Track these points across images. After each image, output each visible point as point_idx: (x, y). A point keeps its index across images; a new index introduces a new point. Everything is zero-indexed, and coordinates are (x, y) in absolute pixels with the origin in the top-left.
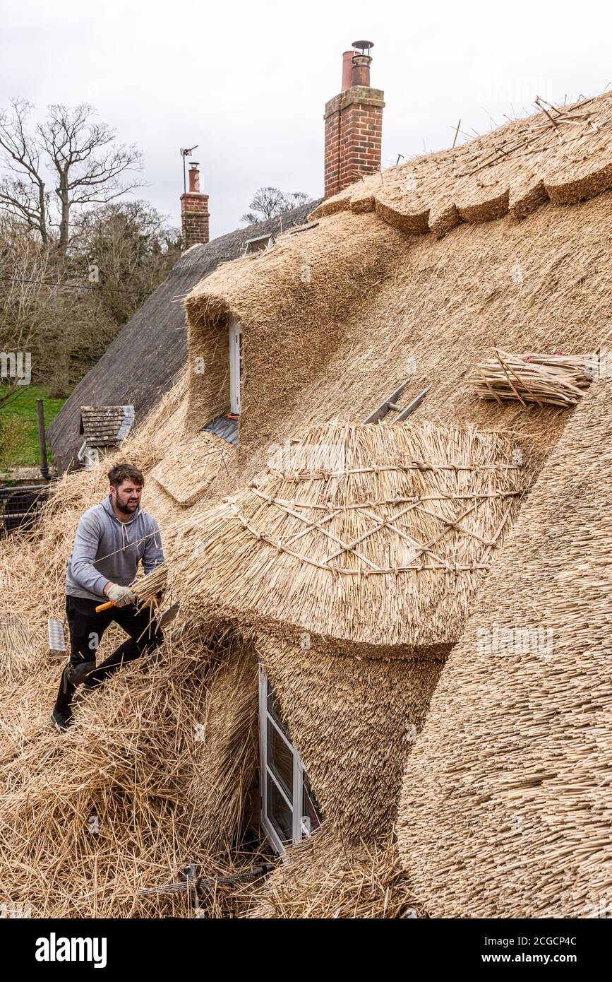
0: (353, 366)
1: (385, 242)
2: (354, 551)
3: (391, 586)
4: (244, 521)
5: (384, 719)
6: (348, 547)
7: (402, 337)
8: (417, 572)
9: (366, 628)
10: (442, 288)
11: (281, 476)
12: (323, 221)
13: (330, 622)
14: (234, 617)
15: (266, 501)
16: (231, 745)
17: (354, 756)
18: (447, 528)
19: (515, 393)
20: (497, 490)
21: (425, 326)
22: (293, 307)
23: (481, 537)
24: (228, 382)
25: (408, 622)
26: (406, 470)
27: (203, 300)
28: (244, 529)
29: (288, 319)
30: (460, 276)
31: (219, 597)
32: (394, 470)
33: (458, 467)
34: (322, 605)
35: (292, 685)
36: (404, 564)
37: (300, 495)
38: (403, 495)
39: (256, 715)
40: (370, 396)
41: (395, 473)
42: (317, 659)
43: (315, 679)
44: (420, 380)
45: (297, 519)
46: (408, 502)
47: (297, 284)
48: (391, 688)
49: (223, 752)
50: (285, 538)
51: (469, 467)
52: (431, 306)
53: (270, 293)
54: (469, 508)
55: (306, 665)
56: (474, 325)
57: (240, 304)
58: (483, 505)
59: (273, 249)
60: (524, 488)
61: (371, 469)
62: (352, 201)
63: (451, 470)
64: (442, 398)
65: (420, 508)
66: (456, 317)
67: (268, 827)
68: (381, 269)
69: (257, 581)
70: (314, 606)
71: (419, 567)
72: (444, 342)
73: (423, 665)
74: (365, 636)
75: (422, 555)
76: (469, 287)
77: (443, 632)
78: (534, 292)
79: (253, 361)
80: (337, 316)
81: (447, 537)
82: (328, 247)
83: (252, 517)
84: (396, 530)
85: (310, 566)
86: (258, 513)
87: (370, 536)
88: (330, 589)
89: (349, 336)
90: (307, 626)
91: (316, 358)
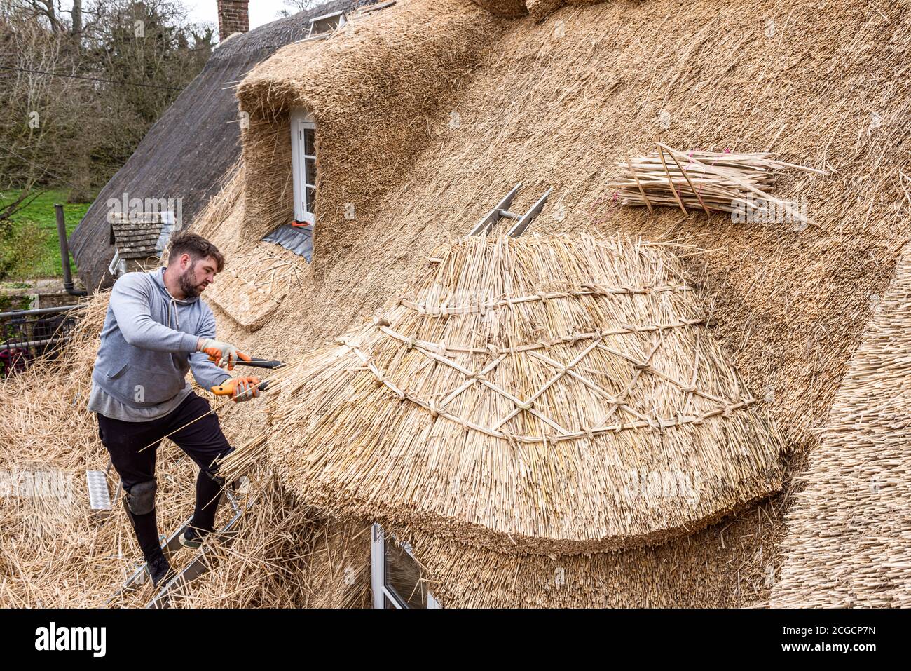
0: (447, 166)
1: (475, 25)
2: (532, 411)
3: (587, 456)
4: (378, 373)
6: (524, 405)
7: (505, 133)
8: (615, 433)
9: (565, 519)
10: (550, 79)
13: (517, 513)
14: (381, 515)
15: (403, 343)
18: (639, 372)
19: (677, 199)
20: (680, 319)
21: (534, 122)
22: (375, 96)
23: (677, 381)
24: (291, 185)
25: (616, 506)
26: (578, 297)
27: (263, 87)
28: (380, 385)
29: (370, 110)
30: (571, 65)
31: (358, 488)
32: (563, 297)
33: (633, 290)
34: (502, 490)
36: (598, 425)
37: (450, 336)
38: (580, 330)
39: (368, 590)
40: (474, 201)
41: (564, 300)
42: (499, 565)
44: (537, 183)
45: (451, 369)
46: (587, 339)
47: (379, 69)
48: (596, 593)
50: (438, 397)
51: (642, 290)
52: (539, 99)
53: (347, 79)
54: (656, 343)
55: (486, 574)
56: (597, 119)
57: (312, 91)
58: (670, 339)
60: (707, 314)
61: (536, 297)
63: (624, 294)
64: (570, 205)
65: (602, 346)
66: (572, 110)
68: (472, 57)
69: (409, 460)
70: (493, 493)
71: (618, 428)
72: (562, 139)
73: (630, 557)
74: (564, 531)
75: (617, 410)
76: (585, 76)
77: (660, 515)
78: (672, 82)
79: (329, 160)
80: (425, 109)
81: (641, 384)
82: (412, 28)
83: (387, 367)
84: (579, 376)
85: (478, 434)
86: (395, 361)
87: (549, 388)
88: (510, 467)
89: (439, 133)
90: (487, 523)
91: (402, 158)
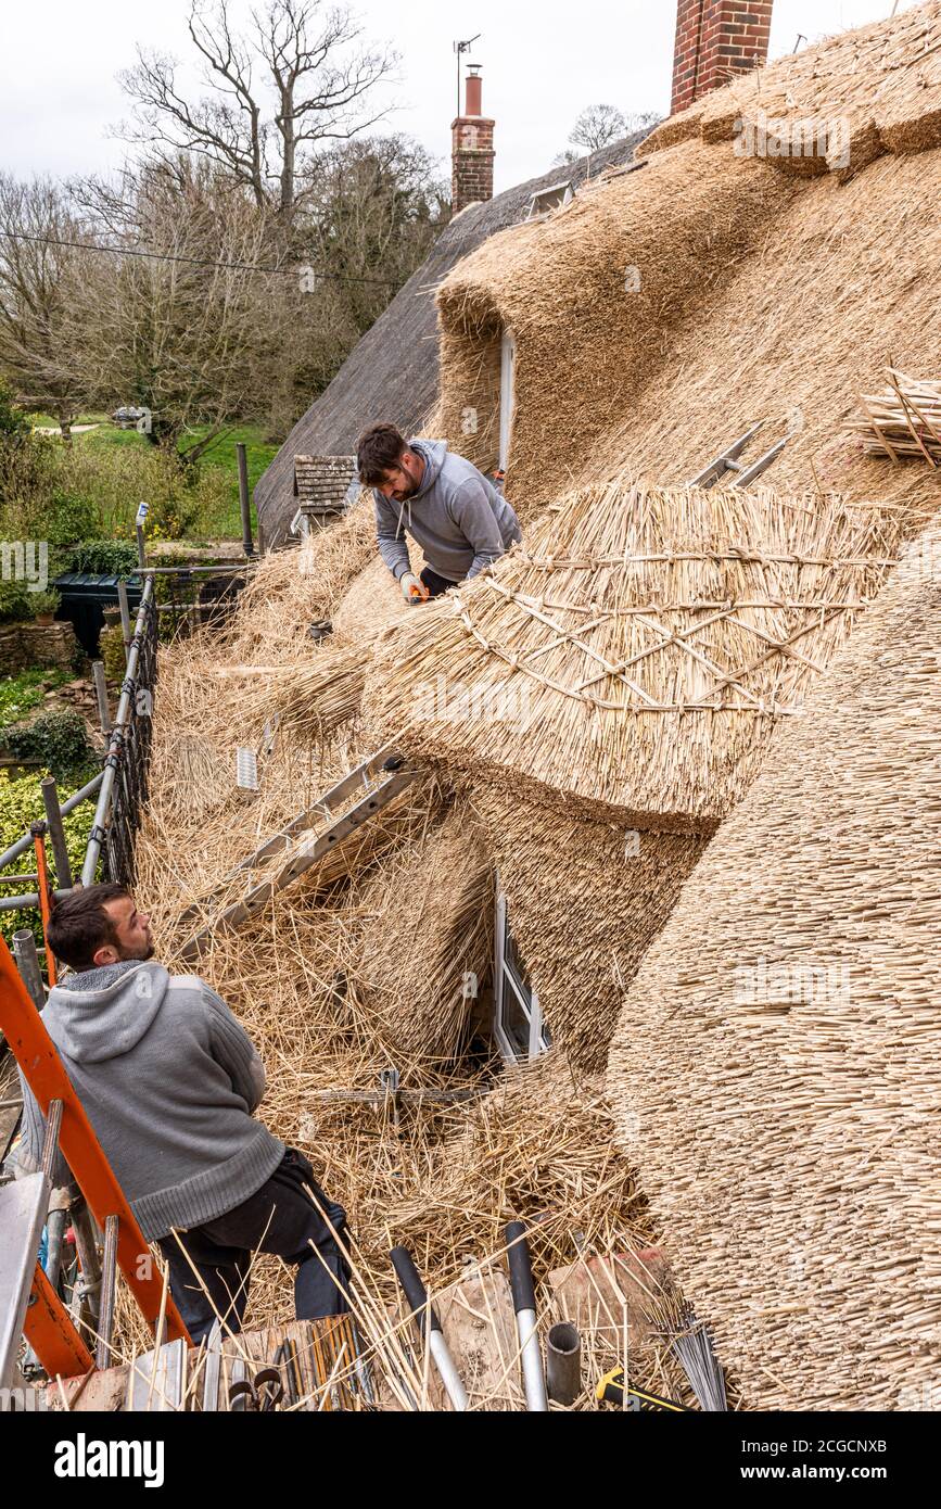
0: (680, 399)
1: (751, 190)
2: (622, 677)
3: (672, 729)
4: (468, 624)
5: (641, 914)
6: (612, 669)
7: (760, 351)
8: (713, 712)
9: (627, 786)
10: (836, 268)
11: (527, 561)
12: (654, 158)
13: (576, 773)
14: (443, 756)
15: (503, 595)
16: (455, 930)
17: (594, 956)
18: (770, 651)
19: (919, 445)
21: (799, 334)
22: (594, 302)
23: (821, 668)
24: (497, 422)
25: (689, 783)
26: (718, 561)
27: (461, 290)
28: (469, 635)
29: (586, 321)
30: (866, 249)
32: (699, 559)
33: (803, 559)
34: (566, 749)
35: (516, 855)
36: (694, 698)
37: (552, 592)
38: (708, 598)
40: (700, 447)
41: (700, 564)
42: (554, 823)
43: (547, 850)
44: (779, 422)
45: (544, 626)
46: (715, 608)
47: (602, 264)
48: (657, 873)
49: (444, 937)
50: (524, 651)
51: (823, 560)
52: (813, 299)
53: (558, 280)
54: (811, 622)
55: (539, 829)
56: (876, 331)
57: (512, 297)
58: (835, 621)
59: (570, 207)
61: (663, 556)
62: (704, 120)
63: (791, 563)
64: (806, 453)
65: (732, 618)
66: (850, 318)
67: (501, 1038)
68: (741, 239)
70: (555, 750)
71: (717, 706)
72: (826, 360)
74: (624, 797)
75: (725, 688)
76: (878, 267)
80: (663, 318)
81: (767, 665)
82: (657, 201)
83: (480, 619)
84: (690, 649)
85: (555, 693)
86: (490, 613)
87: (648, 656)
88: (580, 728)
89: (679, 351)
90: (542, 777)
91: (624, 386)
